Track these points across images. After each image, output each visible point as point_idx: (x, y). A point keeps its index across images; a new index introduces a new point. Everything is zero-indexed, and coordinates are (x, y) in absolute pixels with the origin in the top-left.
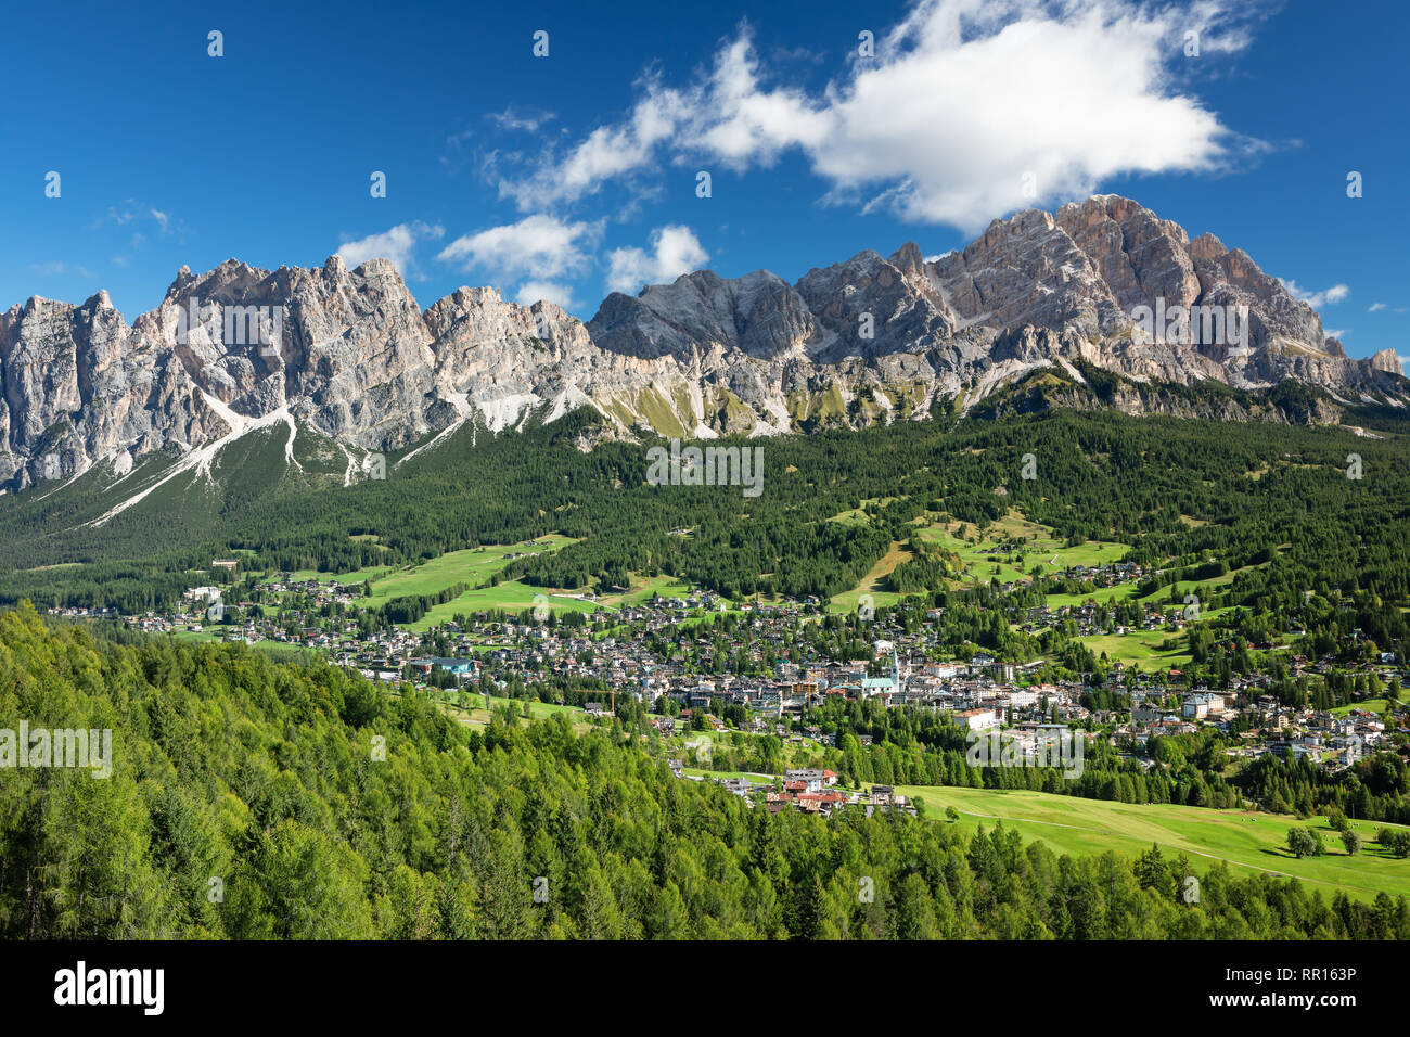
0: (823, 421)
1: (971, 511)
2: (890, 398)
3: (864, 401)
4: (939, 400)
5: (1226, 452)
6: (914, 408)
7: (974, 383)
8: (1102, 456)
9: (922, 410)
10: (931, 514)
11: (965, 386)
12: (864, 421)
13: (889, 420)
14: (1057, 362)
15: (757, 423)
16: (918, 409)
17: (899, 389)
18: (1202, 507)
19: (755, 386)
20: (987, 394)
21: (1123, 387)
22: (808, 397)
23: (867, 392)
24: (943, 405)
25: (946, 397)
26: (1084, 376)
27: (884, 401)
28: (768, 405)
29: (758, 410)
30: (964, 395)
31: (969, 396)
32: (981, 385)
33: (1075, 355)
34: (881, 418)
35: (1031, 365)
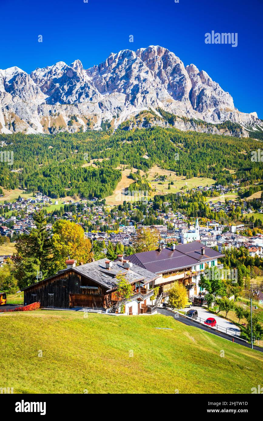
0: (57, 129)
1: (139, 165)
2: (84, 120)
3: (74, 121)
4: (104, 122)
5: (226, 144)
6: (94, 125)
7: (118, 116)
8: (180, 144)
9: (98, 126)
10: (123, 166)
11: (114, 117)
12: (74, 129)
13: (85, 129)
14: (150, 109)
15: (29, 128)
16: (96, 125)
17: (87, 117)
18: (230, 164)
19: (27, 113)
20: (123, 120)
21: (178, 119)
22: (49, 119)
23: (74, 118)
24: (106, 125)
25: (107, 121)
26: (161, 114)
27: (82, 122)
28: (32, 121)
29: (28, 123)
30: (114, 121)
31: (116, 121)
32: (121, 117)
33: (157, 106)
34: (81, 128)
35: (140, 110)
